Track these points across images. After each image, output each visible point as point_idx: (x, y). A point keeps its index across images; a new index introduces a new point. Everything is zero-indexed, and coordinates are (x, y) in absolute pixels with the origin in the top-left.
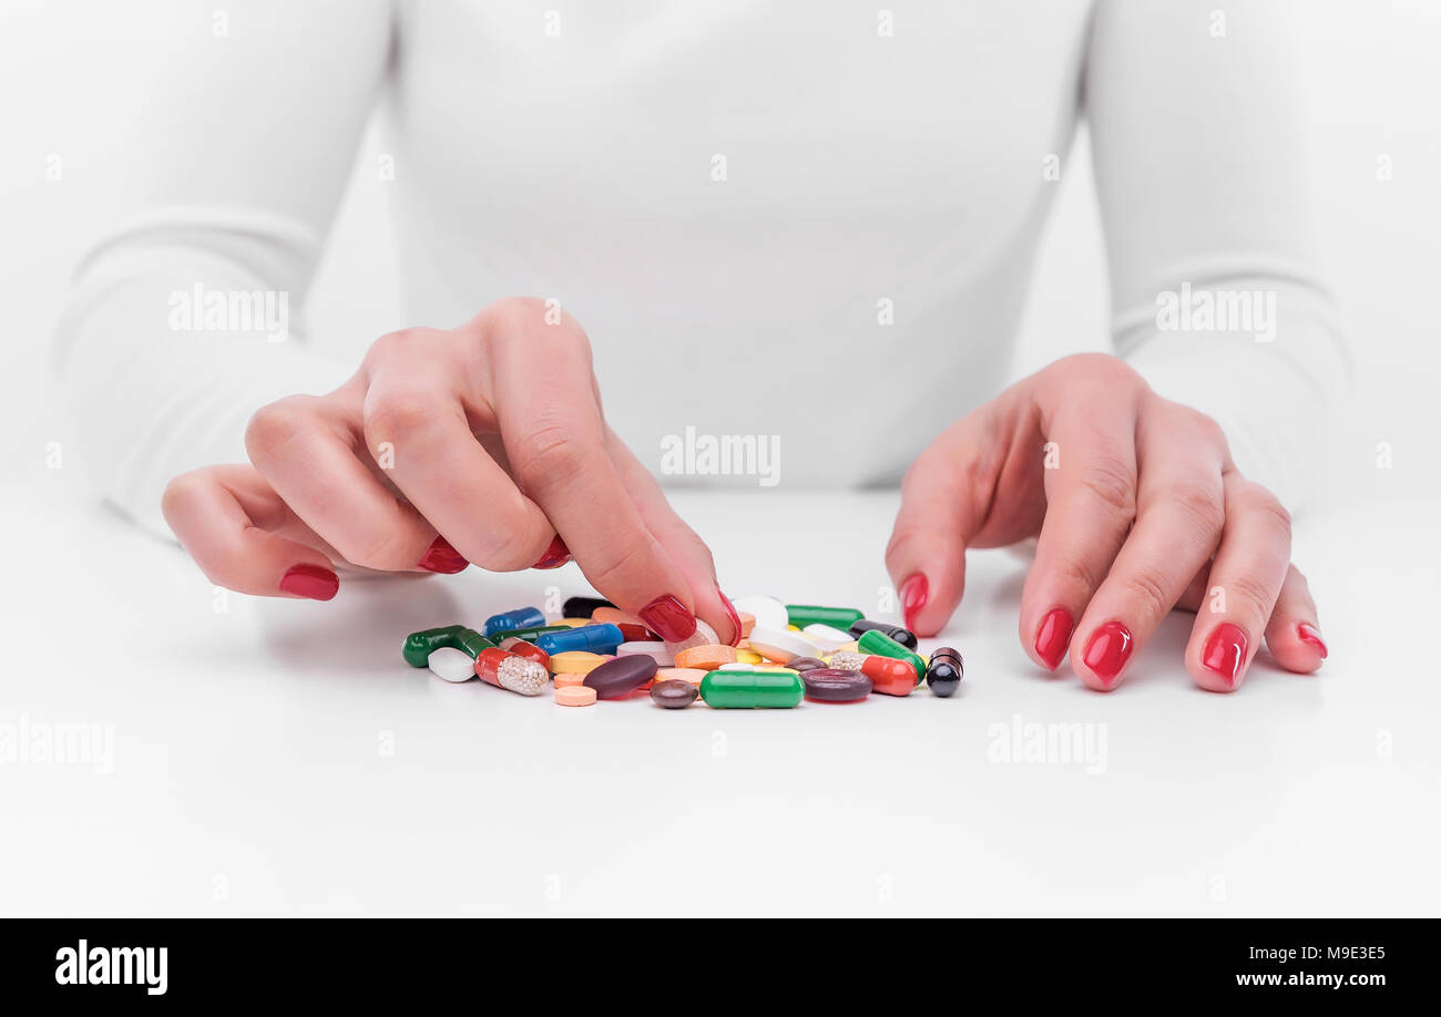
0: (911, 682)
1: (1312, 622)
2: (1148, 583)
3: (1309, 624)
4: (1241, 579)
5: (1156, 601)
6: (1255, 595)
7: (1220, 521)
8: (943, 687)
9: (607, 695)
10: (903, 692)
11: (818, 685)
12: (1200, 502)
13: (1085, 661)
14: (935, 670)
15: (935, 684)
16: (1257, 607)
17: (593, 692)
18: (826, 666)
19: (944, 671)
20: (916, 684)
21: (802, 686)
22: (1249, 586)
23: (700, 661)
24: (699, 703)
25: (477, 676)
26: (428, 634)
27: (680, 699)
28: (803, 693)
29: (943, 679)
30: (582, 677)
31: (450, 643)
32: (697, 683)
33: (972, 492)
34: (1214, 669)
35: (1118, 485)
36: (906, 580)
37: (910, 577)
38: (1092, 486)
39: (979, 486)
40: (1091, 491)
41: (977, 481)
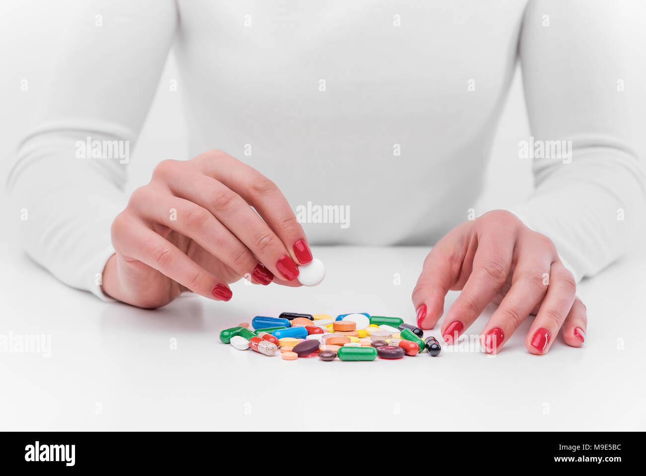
0: (417, 350)
3: (580, 328)
4: (550, 311)
5: (514, 319)
6: (556, 317)
8: (434, 353)
9: (301, 355)
12: (537, 279)
14: (431, 346)
15: (430, 351)
16: (556, 323)
17: (296, 355)
18: (387, 345)
19: (434, 346)
20: (421, 351)
21: (376, 353)
22: (554, 313)
23: (336, 342)
24: (337, 358)
25: (249, 348)
26: (230, 330)
27: (330, 358)
28: (376, 355)
29: (434, 350)
30: (292, 348)
31: (238, 334)
32: (336, 351)
33: (451, 268)
34: (535, 346)
35: (499, 268)
36: (419, 307)
37: (420, 306)
38: (486, 269)
39: (454, 266)
40: (485, 271)
41: (453, 262)
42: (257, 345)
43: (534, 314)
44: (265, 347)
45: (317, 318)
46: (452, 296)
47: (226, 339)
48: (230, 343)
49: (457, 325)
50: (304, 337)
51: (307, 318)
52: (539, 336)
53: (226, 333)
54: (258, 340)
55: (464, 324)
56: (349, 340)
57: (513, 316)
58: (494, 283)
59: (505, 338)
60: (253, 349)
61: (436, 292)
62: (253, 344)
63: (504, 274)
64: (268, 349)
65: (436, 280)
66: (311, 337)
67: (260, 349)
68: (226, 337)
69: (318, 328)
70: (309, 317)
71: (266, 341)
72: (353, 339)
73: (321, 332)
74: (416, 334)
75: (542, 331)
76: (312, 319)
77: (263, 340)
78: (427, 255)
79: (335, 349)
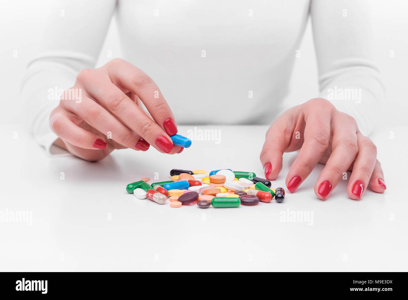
0: (271, 199)
1: (382, 178)
2: (337, 170)
3: (382, 179)
4: (363, 167)
5: (338, 174)
6: (367, 172)
7: (357, 150)
8: (280, 200)
9: (185, 204)
10: (269, 201)
11: (244, 201)
12: (352, 145)
13: (319, 192)
14: (277, 195)
15: (277, 199)
16: (367, 175)
17: (181, 203)
18: (246, 194)
19: (280, 196)
20: (272, 199)
21: (240, 201)
22: (365, 169)
23: (211, 193)
24: (211, 206)
25: (147, 198)
26: (133, 184)
27: (205, 206)
28: (240, 203)
29: (280, 198)
30: (177, 198)
31: (140, 187)
32: (210, 201)
33: (285, 138)
34: (355, 194)
35: (324, 138)
36: (265, 165)
37: (267, 164)
38: (315, 139)
39: (287, 136)
40: (315, 140)
41: (286, 134)
42: (152, 196)
43: (350, 170)
44: (158, 197)
45: (196, 173)
46: (288, 156)
47: (130, 190)
48: (133, 193)
49: (297, 178)
50: (187, 188)
51: (189, 173)
52: (357, 186)
53: (131, 186)
54: (153, 192)
55: (302, 178)
56: (220, 191)
57: (337, 172)
58: (321, 148)
59: (332, 188)
60: (150, 198)
61: (277, 154)
62: (150, 195)
63: (327, 142)
64: (160, 199)
65: (276, 146)
66: (192, 189)
67: (154, 199)
68: (131, 189)
69: (198, 181)
70: (190, 173)
71: (158, 193)
72: (223, 189)
73: (200, 184)
74: (266, 185)
75: (358, 182)
76: (192, 174)
77: (157, 192)
78: (267, 131)
79: (209, 198)
